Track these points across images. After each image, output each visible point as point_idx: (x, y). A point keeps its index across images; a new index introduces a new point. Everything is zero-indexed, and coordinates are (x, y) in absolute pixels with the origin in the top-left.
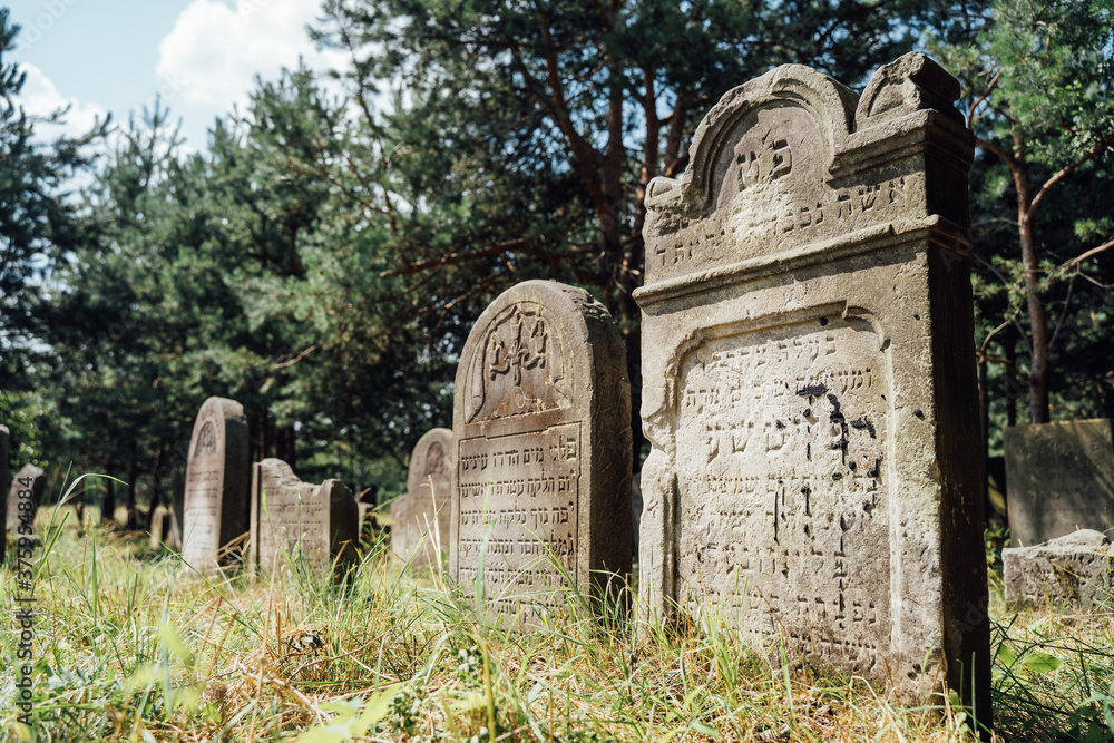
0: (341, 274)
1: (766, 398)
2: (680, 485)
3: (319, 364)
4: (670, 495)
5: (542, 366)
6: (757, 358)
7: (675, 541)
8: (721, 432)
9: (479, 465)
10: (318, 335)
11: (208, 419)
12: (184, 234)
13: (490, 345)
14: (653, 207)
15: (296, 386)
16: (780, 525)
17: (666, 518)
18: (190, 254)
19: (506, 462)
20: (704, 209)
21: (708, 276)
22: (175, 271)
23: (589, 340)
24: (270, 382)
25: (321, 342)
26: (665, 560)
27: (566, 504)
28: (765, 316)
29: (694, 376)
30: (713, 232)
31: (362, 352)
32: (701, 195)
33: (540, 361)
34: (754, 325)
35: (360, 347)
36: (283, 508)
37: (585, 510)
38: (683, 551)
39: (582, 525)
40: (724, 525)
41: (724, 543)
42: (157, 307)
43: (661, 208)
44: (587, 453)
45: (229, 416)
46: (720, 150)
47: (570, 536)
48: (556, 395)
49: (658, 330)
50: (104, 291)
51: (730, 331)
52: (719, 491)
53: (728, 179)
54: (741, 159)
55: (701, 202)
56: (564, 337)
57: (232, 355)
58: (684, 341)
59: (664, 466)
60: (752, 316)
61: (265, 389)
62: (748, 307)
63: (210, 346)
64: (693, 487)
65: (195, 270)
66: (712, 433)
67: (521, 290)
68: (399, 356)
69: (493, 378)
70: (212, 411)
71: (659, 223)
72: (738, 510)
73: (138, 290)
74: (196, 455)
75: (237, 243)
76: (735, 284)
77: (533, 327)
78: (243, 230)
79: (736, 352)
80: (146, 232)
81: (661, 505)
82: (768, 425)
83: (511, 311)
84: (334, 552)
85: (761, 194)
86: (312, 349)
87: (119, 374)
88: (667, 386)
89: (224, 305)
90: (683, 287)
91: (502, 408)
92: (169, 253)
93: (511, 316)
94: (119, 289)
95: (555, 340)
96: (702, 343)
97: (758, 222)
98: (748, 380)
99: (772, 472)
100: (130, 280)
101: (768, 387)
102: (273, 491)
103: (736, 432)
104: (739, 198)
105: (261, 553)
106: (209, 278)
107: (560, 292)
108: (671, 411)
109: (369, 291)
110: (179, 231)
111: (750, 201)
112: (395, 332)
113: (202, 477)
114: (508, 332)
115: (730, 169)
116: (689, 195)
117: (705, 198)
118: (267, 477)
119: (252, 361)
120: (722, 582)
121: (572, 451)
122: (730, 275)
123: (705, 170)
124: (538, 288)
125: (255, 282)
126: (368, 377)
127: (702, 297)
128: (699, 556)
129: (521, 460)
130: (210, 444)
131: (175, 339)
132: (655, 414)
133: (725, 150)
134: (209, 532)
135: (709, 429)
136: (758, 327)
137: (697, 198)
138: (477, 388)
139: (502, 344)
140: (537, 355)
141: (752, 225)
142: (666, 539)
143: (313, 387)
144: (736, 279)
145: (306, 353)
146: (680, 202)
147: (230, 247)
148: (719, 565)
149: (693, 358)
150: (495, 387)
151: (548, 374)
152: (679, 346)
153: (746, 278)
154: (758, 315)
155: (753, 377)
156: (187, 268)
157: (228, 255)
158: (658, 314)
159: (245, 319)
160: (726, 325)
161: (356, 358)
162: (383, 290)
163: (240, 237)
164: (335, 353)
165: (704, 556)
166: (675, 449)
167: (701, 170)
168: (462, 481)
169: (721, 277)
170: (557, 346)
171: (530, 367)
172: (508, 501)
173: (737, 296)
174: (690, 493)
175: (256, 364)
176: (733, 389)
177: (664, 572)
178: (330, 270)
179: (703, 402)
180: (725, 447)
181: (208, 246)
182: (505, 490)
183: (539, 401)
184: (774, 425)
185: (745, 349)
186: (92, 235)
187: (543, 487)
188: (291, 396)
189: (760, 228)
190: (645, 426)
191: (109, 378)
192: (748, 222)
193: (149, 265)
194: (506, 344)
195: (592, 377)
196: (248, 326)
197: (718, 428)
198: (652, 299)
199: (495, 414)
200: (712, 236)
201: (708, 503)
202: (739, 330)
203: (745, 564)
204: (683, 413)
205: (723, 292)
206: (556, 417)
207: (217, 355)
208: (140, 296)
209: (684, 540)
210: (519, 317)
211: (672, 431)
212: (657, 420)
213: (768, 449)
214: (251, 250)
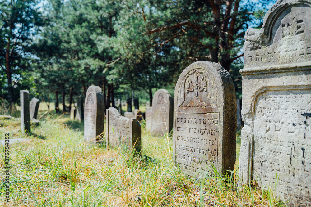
0: (128, 36)
1: (289, 114)
2: (255, 139)
3: (121, 63)
4: (251, 142)
5: (206, 91)
6: (286, 100)
7: (252, 157)
8: (271, 123)
9: (183, 121)
10: (121, 54)
11: (91, 92)
12: (76, 20)
13: (187, 81)
14: (248, 40)
15: (114, 71)
16: (292, 159)
17: (249, 149)
18: (78, 27)
19: (193, 122)
20: (268, 43)
21: (268, 69)
22: (74, 33)
23: (223, 85)
24: (106, 70)
25: (122, 57)
26: (249, 163)
27: (214, 140)
28: (290, 85)
29: (261, 102)
30: (271, 52)
31: (135, 59)
32: (267, 38)
33: (205, 90)
34: (286, 88)
35: (134, 57)
36: (116, 125)
37: (221, 143)
38: (255, 161)
39: (219, 147)
40: (271, 155)
41: (271, 161)
42: (69, 45)
43: (251, 41)
44: (222, 124)
45: (97, 92)
46: (275, 21)
47: (215, 150)
48: (210, 102)
49: (249, 85)
50: (52, 40)
51: (276, 89)
52: (269, 143)
53: (278, 33)
54: (283, 25)
55: (267, 40)
56: (214, 83)
57: (94, 61)
58: (258, 90)
59: (249, 132)
60: (285, 85)
61: (104, 72)
62: (284, 81)
63: (87, 58)
64: (260, 140)
65: (80, 33)
66: (268, 123)
67: (198, 64)
68: (147, 60)
69: (188, 93)
70: (92, 90)
71: (250, 46)
72: (276, 151)
73: (63, 39)
74: (87, 103)
75: (93, 23)
76: (279, 72)
77: (202, 77)
78: (95, 19)
79: (278, 96)
80: (64, 20)
81: (248, 145)
82: (289, 124)
83: (195, 71)
84: (134, 142)
85: (291, 40)
86: (119, 59)
87: (58, 66)
88: (251, 105)
89: (90, 44)
90: (259, 71)
91: (191, 104)
92: (72, 27)
93: (194, 73)
94: (57, 39)
95: (210, 83)
96: (265, 91)
97: (289, 50)
98: (282, 107)
99: (290, 141)
100: (60, 36)
101: (290, 111)
102: (113, 119)
103: (277, 124)
104: (281, 40)
105: (110, 138)
106: (85, 35)
107: (212, 67)
108: (252, 113)
109: (137, 41)
110: (74, 19)
111: (286, 42)
112: (145, 53)
113: (90, 111)
114: (193, 78)
115: (279, 29)
116: (262, 37)
117: (268, 39)
118: (111, 114)
119: (100, 63)
120: (269, 174)
121: (216, 122)
122: (277, 69)
123: (269, 28)
124: (204, 64)
125: (100, 37)
126: (137, 67)
127: (265, 75)
128: (261, 164)
129: (198, 122)
130: (92, 101)
131: (75, 54)
132: (247, 114)
133: (277, 21)
134: (93, 128)
135: (266, 121)
136: (287, 89)
137: (265, 39)
138: (182, 96)
139: (191, 82)
140: (204, 87)
141: (287, 51)
142: (249, 156)
143: (120, 71)
144: (279, 71)
145: (117, 60)
146: (258, 39)
147: (91, 24)
148: (269, 168)
149: (261, 96)
150: (189, 96)
151: (207, 95)
152: (256, 92)
153: (283, 71)
154: (288, 85)
155: (284, 106)
156: (78, 32)
157: (90, 27)
158: (249, 79)
159: (97, 49)
160: (275, 87)
161: (133, 62)
162: (142, 41)
163: (94, 21)
164: (126, 61)
165: (263, 164)
166: (253, 126)
167: (267, 28)
168: (177, 126)
169: (274, 69)
170: (211, 86)
171: (201, 91)
172: (193, 135)
173: (280, 77)
174: (259, 142)
175: (101, 64)
176: (276, 109)
177: (248, 167)
178: (125, 35)
179: (265, 112)
180: (272, 129)
181: (84, 24)
182: (192, 131)
183: (204, 103)
184: (291, 125)
185: (282, 96)
186: (47, 22)
187: (206, 132)
188: (113, 74)
189: (290, 53)
190: (243, 117)
191: (55, 67)
192: (285, 50)
193: (65, 30)
194: (193, 82)
195: (224, 98)
196: (98, 51)
197: (270, 122)
198: (247, 73)
199: (189, 105)
200: (270, 53)
201: (265, 147)
202: (279, 89)
203: (278, 169)
204: (257, 114)
205: (274, 75)
206: (211, 110)
207: (89, 61)
208: (64, 41)
209: (255, 158)
210: (197, 74)
211: (253, 120)
212: (248, 116)
213: (289, 132)
214: (98, 25)
